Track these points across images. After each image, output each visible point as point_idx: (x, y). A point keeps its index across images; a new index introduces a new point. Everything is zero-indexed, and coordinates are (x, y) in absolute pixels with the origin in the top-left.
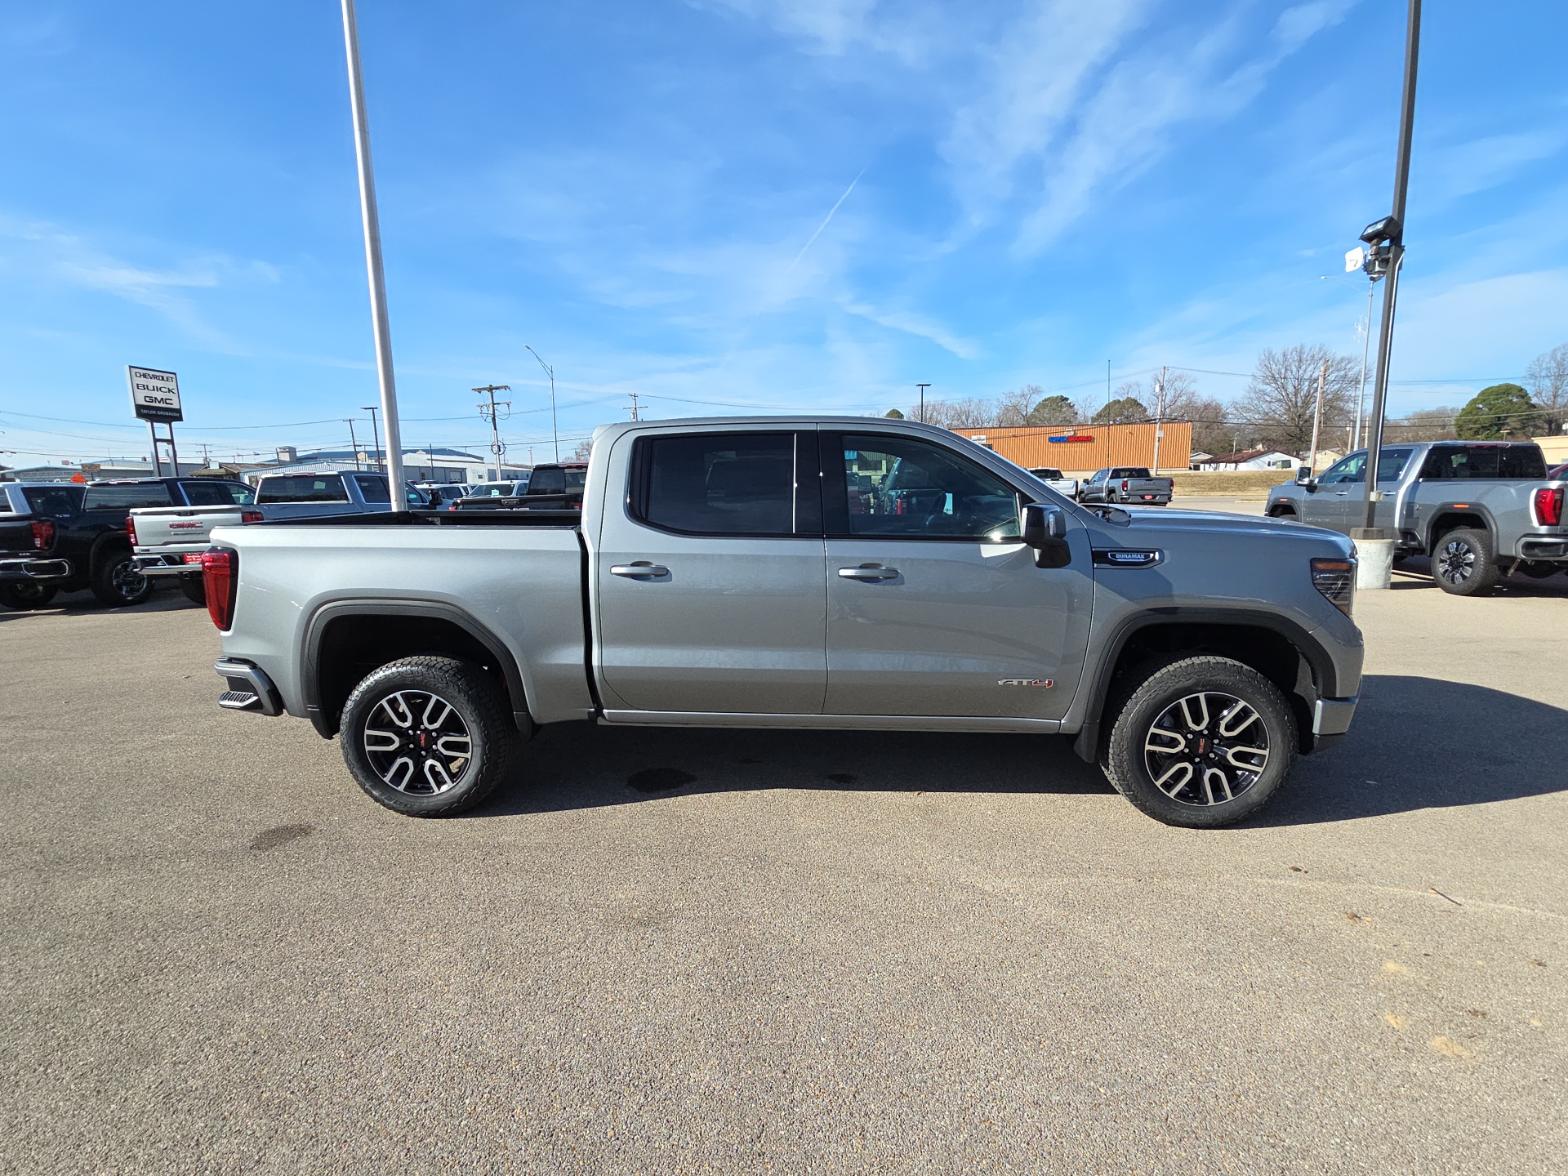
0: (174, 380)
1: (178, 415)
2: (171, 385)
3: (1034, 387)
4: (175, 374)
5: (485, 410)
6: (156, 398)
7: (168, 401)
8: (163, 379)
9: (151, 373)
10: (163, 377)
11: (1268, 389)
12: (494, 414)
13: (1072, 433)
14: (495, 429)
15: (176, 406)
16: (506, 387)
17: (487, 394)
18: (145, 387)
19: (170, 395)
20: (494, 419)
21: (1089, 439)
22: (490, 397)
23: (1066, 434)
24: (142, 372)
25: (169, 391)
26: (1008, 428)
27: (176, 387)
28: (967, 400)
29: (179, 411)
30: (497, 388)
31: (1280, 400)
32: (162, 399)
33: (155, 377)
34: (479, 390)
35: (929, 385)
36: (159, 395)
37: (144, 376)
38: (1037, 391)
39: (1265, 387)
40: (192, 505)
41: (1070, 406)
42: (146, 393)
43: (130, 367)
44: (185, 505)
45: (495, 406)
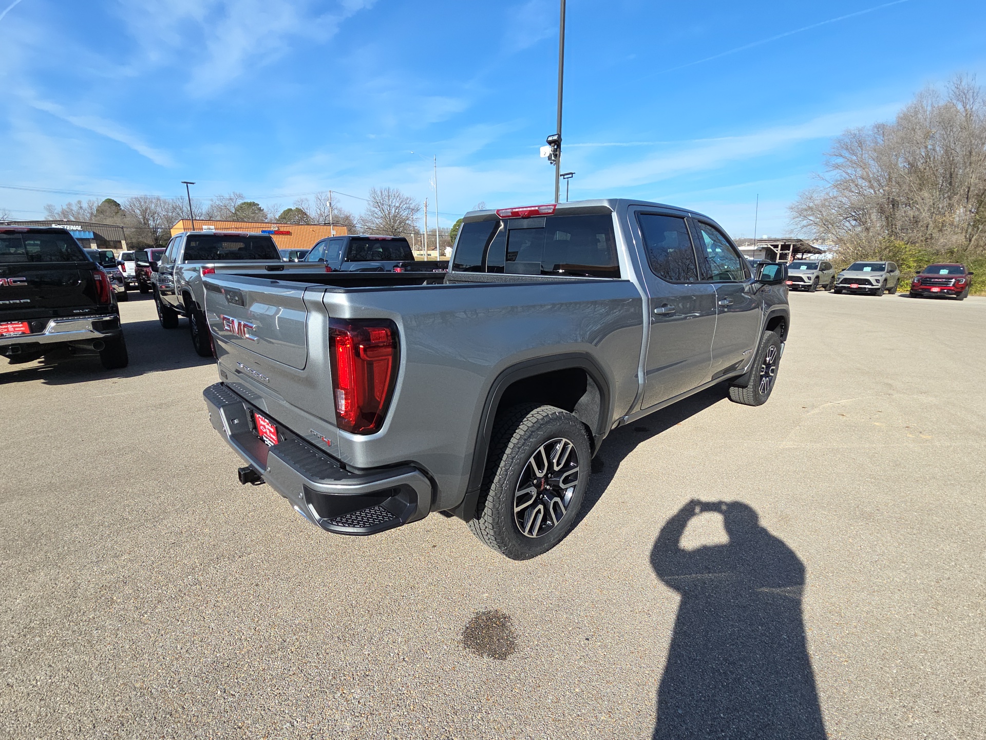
3: (238, 194)
11: (376, 210)
13: (277, 229)
21: (288, 233)
23: (272, 229)
26: (223, 221)
28: (180, 198)
31: (382, 217)
35: (193, 183)
38: (240, 196)
39: (375, 209)
41: (260, 209)
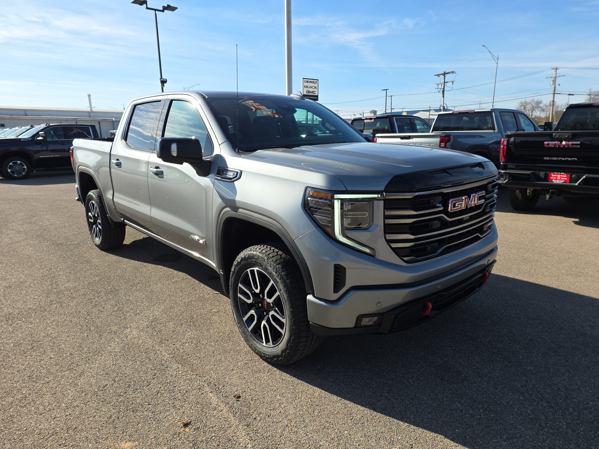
0: (317, 83)
1: (317, 98)
2: (316, 85)
4: (318, 80)
5: (440, 86)
6: (310, 91)
7: (314, 92)
8: (313, 83)
9: (310, 80)
10: (313, 82)
12: (444, 89)
14: (443, 97)
15: (316, 94)
16: (453, 72)
17: (442, 77)
18: (307, 87)
19: (316, 90)
20: (443, 92)
22: (443, 78)
24: (307, 80)
25: (315, 88)
27: (317, 86)
29: (317, 96)
30: (448, 73)
32: (312, 91)
33: (311, 82)
34: (438, 75)
36: (311, 90)
37: (307, 82)
40: (399, 132)
42: (307, 89)
43: (303, 78)
44: (396, 132)
45: (445, 84)
